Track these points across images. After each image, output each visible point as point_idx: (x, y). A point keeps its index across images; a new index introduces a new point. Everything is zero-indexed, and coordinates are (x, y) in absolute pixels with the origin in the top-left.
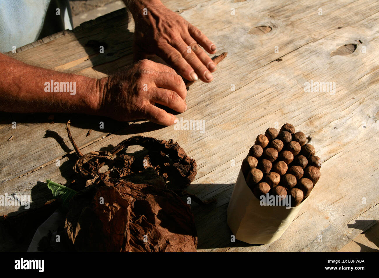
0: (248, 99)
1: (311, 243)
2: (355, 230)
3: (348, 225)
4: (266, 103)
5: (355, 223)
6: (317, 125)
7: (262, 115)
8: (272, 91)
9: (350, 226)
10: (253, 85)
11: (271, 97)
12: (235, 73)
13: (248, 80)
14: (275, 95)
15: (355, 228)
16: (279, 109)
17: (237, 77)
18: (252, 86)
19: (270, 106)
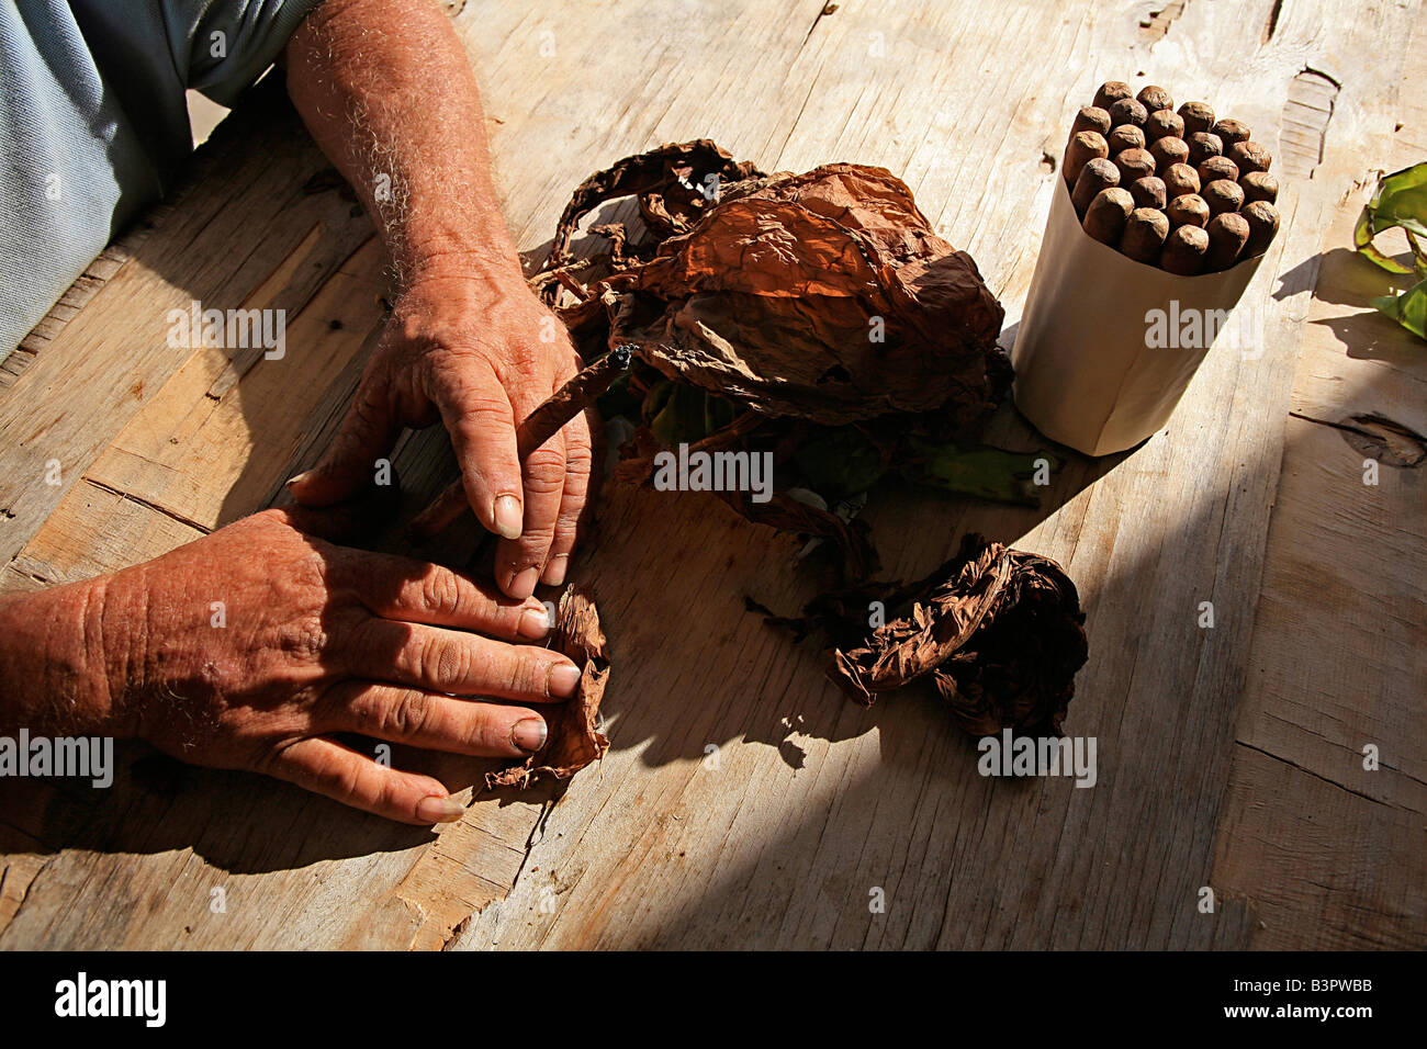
0: (837, 140)
1: (1237, 373)
2: (1294, 297)
3: (1274, 296)
4: (885, 129)
5: (1281, 284)
6: (1041, 120)
7: (902, 160)
8: (875, 92)
9: (1278, 297)
10: (820, 100)
11: (887, 108)
12: (748, 93)
13: (797, 94)
14: (891, 99)
15: (1292, 294)
16: (926, 126)
17: (762, 102)
18: (818, 103)
19: (900, 130)
